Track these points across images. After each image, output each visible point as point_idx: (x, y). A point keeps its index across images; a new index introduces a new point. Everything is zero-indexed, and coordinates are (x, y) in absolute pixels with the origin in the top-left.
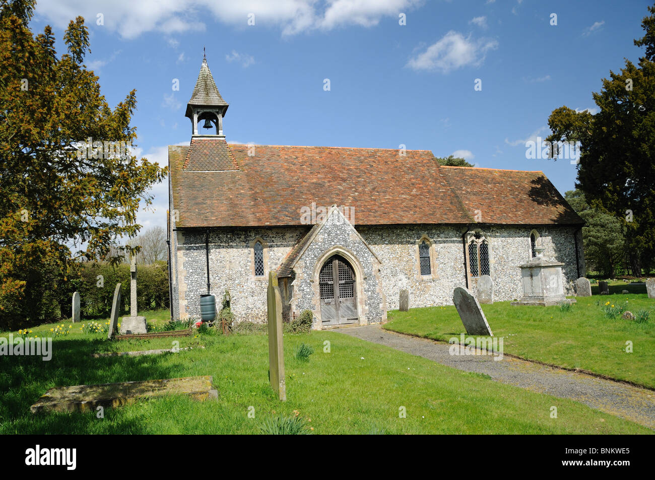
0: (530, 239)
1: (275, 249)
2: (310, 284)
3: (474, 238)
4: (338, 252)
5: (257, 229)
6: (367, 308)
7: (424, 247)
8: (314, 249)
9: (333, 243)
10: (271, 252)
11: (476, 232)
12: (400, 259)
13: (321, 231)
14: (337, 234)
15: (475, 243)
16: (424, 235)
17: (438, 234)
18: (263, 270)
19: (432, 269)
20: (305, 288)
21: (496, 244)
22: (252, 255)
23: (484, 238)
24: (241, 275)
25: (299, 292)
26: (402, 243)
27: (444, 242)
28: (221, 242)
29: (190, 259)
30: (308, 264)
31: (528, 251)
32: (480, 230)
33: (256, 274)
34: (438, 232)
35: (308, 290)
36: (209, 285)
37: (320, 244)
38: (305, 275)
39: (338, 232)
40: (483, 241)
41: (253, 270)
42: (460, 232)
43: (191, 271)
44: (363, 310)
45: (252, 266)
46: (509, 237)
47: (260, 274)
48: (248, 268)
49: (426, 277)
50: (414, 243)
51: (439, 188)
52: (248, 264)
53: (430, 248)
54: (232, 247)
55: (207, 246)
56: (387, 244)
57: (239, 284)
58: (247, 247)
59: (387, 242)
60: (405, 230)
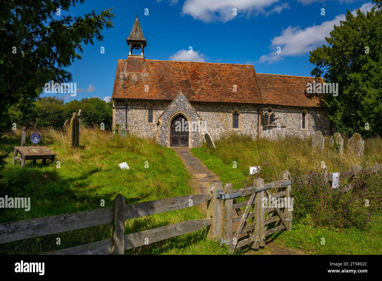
0: (301, 115)
1: (159, 111)
2: (166, 127)
3: (267, 112)
4: (181, 113)
5: (150, 101)
6: (193, 140)
7: (236, 115)
8: (169, 111)
9: (178, 109)
10: (157, 112)
11: (269, 109)
12: (222, 120)
13: (173, 103)
14: (181, 105)
15: (267, 114)
16: (236, 108)
17: (244, 108)
18: (152, 120)
19: (239, 126)
20: (163, 129)
21: (280, 115)
22: (147, 113)
23: (273, 112)
24: (142, 122)
25: (160, 131)
26: (223, 112)
27: (247, 113)
28: (133, 106)
29: (118, 113)
30: (166, 118)
31: (300, 121)
32: (271, 108)
33: (149, 122)
34: (244, 107)
35: (165, 130)
36: (126, 125)
37: (172, 109)
38: (164, 123)
39: (182, 104)
40: (273, 114)
41: (147, 120)
42: (257, 108)
43: (118, 118)
44: (191, 141)
45: (147, 117)
46: (289, 112)
47: (151, 122)
48: (145, 118)
49: (235, 130)
50: (230, 112)
51: (251, 85)
52: (146, 117)
53: (239, 116)
54: (138, 109)
55: (127, 107)
56: (215, 112)
57: (141, 126)
58: (145, 109)
59: (215, 111)
60: (226, 105)
